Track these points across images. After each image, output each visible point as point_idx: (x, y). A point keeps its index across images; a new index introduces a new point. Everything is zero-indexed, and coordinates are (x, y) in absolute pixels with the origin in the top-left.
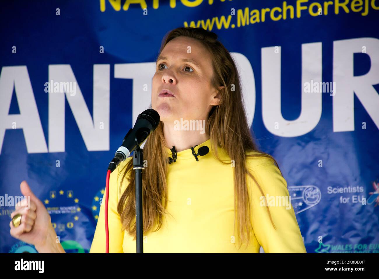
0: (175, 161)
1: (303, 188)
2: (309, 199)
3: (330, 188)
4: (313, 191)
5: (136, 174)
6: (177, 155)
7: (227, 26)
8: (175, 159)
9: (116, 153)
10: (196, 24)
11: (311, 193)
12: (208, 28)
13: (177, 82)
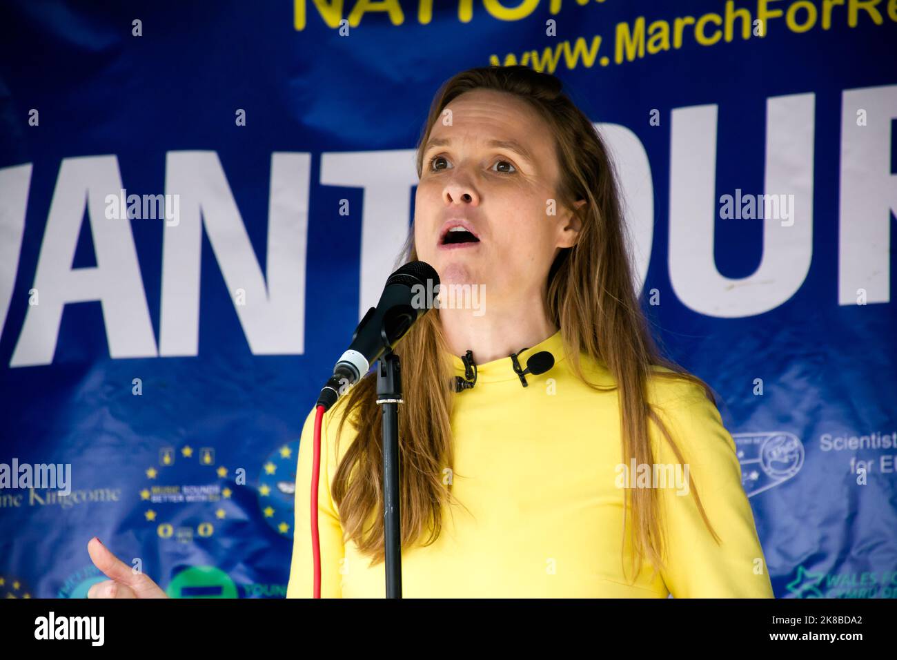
0: (472, 385)
1: (761, 437)
2: (775, 464)
3: (825, 439)
4: (784, 444)
5: (384, 414)
6: (476, 372)
7: (589, 61)
8: (472, 381)
9: (337, 366)
10: (519, 58)
11: (780, 449)
12: (546, 68)
13: (481, 199)
